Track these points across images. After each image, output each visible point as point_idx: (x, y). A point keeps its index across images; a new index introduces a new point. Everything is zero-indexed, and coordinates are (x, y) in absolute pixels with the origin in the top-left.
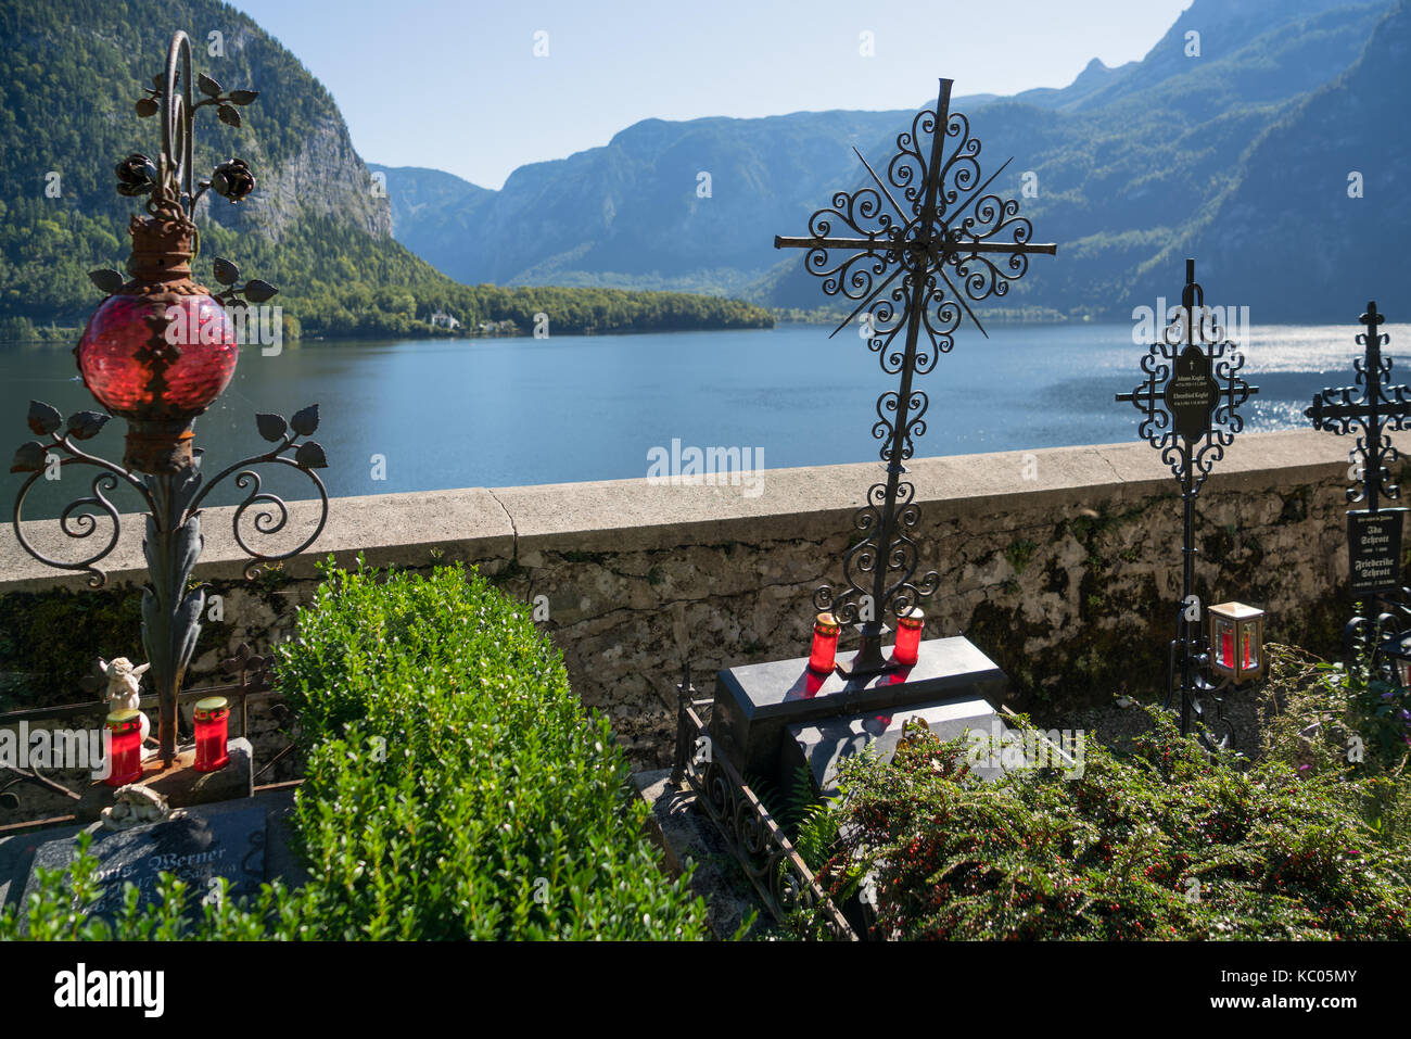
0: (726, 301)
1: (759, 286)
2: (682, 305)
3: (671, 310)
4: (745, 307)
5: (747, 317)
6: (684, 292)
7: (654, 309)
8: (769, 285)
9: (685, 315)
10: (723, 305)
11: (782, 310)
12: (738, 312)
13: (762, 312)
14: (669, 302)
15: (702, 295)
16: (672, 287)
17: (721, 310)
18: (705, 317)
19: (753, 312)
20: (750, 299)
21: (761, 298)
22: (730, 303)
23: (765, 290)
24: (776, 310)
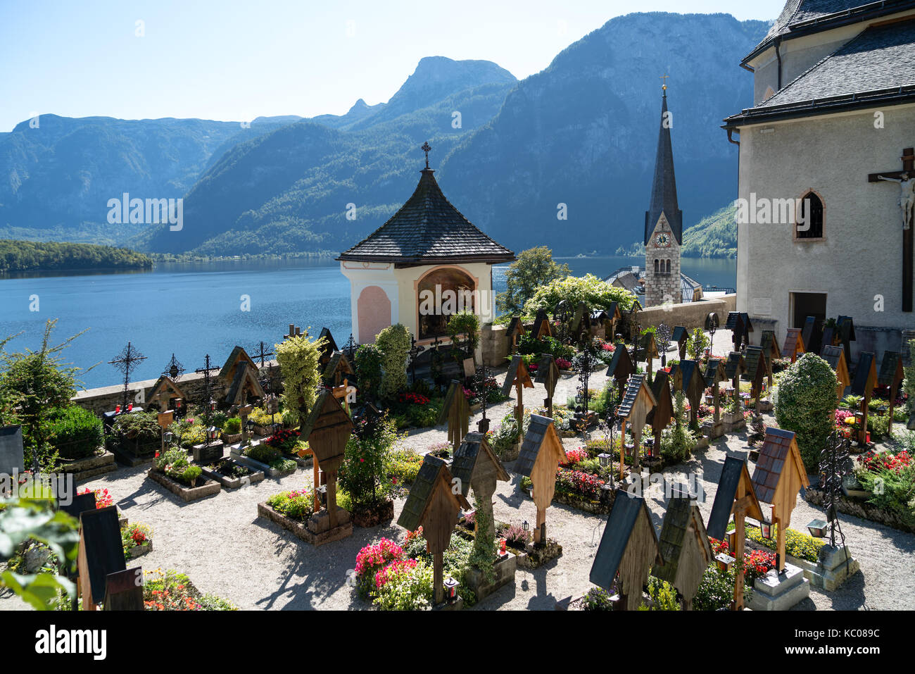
0: (115, 249)
1: (140, 238)
2: (80, 252)
3: (71, 256)
4: (130, 253)
5: (132, 260)
6: (81, 243)
7: (57, 255)
8: (148, 237)
9: (83, 259)
10: (113, 252)
11: (157, 255)
12: (125, 257)
13: (143, 257)
14: (69, 250)
15: (96, 244)
16: (71, 238)
17: (111, 256)
18: (100, 260)
19: (136, 257)
20: (133, 247)
21: (141, 246)
22: (118, 250)
23: (145, 241)
24: (153, 254)
